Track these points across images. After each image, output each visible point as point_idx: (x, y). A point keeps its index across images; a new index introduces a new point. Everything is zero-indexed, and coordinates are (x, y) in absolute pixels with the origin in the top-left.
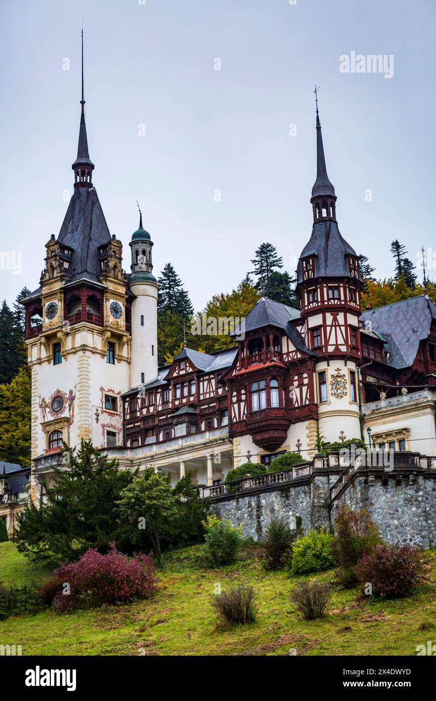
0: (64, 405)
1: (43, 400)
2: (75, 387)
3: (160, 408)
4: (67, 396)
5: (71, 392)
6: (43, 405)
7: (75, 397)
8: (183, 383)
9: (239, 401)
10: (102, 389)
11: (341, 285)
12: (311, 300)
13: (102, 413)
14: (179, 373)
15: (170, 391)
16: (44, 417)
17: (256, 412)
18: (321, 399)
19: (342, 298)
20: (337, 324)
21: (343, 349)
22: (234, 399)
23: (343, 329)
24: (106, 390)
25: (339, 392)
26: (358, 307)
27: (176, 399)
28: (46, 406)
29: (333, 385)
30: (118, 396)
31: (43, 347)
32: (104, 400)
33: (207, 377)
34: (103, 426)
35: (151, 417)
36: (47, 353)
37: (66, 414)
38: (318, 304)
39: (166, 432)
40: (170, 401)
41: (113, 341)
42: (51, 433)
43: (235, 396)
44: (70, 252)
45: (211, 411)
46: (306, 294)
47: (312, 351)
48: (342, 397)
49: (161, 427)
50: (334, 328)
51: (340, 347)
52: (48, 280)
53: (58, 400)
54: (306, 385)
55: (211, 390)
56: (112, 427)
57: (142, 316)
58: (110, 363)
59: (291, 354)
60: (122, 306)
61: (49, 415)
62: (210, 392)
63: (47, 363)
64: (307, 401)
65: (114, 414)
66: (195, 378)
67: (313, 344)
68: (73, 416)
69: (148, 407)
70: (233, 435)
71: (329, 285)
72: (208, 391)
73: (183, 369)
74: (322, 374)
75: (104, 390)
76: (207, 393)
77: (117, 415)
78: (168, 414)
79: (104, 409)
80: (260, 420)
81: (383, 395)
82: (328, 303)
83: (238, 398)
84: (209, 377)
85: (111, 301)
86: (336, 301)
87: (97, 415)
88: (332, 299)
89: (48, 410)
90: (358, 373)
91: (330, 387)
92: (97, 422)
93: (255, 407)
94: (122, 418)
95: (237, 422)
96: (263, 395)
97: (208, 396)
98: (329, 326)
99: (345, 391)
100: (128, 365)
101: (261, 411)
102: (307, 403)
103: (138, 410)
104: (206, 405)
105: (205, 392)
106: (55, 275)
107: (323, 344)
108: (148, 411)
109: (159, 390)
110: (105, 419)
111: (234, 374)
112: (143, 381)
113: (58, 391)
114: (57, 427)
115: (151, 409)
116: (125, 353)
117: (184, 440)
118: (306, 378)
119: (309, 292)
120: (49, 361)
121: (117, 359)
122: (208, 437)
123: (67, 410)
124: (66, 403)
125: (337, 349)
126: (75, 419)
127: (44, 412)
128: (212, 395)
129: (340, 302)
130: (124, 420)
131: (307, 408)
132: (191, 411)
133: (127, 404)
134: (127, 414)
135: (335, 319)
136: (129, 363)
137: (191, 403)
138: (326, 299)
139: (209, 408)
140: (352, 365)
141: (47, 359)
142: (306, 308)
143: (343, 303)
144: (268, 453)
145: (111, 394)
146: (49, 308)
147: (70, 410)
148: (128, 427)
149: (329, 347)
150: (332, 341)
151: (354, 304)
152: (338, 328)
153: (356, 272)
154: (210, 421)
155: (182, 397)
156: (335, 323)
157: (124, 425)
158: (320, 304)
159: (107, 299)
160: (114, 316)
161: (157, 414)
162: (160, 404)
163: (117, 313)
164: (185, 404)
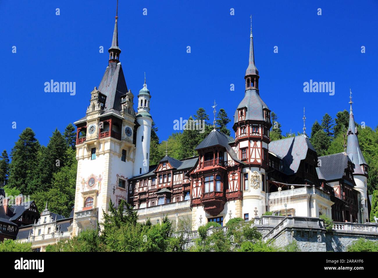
0: (95, 183)
1: (83, 180)
2: (103, 173)
3: (150, 188)
4: (98, 178)
5: (100, 176)
6: (83, 182)
7: (102, 179)
8: (164, 175)
9: (197, 187)
10: (118, 175)
11: (260, 125)
12: (242, 133)
13: (117, 189)
14: (162, 169)
15: (156, 179)
16: (83, 189)
17: (207, 194)
18: (245, 189)
19: (260, 133)
20: (256, 147)
21: (259, 161)
22: (194, 186)
23: (260, 150)
24: (120, 176)
25: (255, 185)
26: (268, 138)
27: (159, 184)
28: (85, 183)
29: (252, 181)
30: (126, 180)
31: (85, 149)
32: (118, 182)
33: (178, 172)
34: (117, 196)
35: (144, 193)
36: (88, 153)
37: (96, 188)
38: (246, 135)
39: (153, 202)
40: (156, 184)
41: (126, 149)
42: (87, 198)
43: (195, 184)
44: (104, 98)
45: (179, 191)
46: (239, 129)
47: (241, 161)
48: (257, 188)
49: (150, 198)
50: (254, 149)
51: (257, 160)
52: (91, 112)
53: (92, 180)
54: (237, 180)
55: (180, 180)
56: (122, 197)
58: (123, 161)
59: (229, 162)
60: (132, 130)
61: (86, 188)
62: (179, 181)
63: (87, 158)
64: (237, 189)
65: (123, 190)
66: (171, 172)
67: (242, 157)
68: (100, 189)
69: (143, 187)
70: (192, 206)
71: (253, 125)
72: (178, 180)
73: (165, 167)
74: (246, 175)
75: (119, 176)
76: (177, 181)
77: (125, 190)
78: (154, 192)
79: (118, 187)
80: (209, 198)
81: (280, 188)
82: (252, 135)
83: (196, 185)
84: (179, 172)
85: (126, 126)
86: (256, 134)
87: (114, 190)
88: (254, 133)
89: (86, 185)
90: (266, 176)
91: (251, 182)
92: (114, 194)
93: (207, 191)
94: (127, 194)
95: (195, 199)
96: (212, 184)
97: (178, 183)
98: (252, 148)
99: (259, 185)
101: (210, 193)
102: (237, 190)
103: (137, 188)
104: (177, 188)
105: (176, 181)
106: (96, 110)
107: (248, 158)
108: (143, 189)
109: (150, 178)
110: (118, 192)
111: (195, 171)
112: (141, 173)
113: (93, 175)
114: (91, 195)
115: (145, 189)
116: (131, 156)
117: (163, 207)
118: (237, 176)
119: (241, 128)
120: (88, 157)
121: (127, 159)
122: (177, 206)
123: (97, 186)
124: (97, 181)
125: (255, 161)
126: (101, 191)
127: (83, 186)
128: (180, 183)
129: (259, 135)
130: (129, 193)
131: (236, 193)
132: (168, 191)
133: (131, 185)
134: (131, 190)
135: (255, 144)
136: (134, 162)
137: (168, 186)
138: (251, 132)
139: (179, 190)
140: (263, 171)
141: (87, 156)
142: (239, 137)
143: (260, 135)
144: (212, 217)
145: (122, 178)
146: (91, 128)
147: (99, 186)
148: (130, 198)
149: (251, 159)
150: (253, 156)
151: (266, 136)
152: (257, 149)
153: (268, 119)
154: (178, 197)
155: (163, 183)
156: (255, 146)
157: (128, 196)
158: (247, 135)
159: (123, 125)
160: (127, 135)
161: (148, 191)
162: (150, 186)
163: (129, 133)
164: (165, 187)
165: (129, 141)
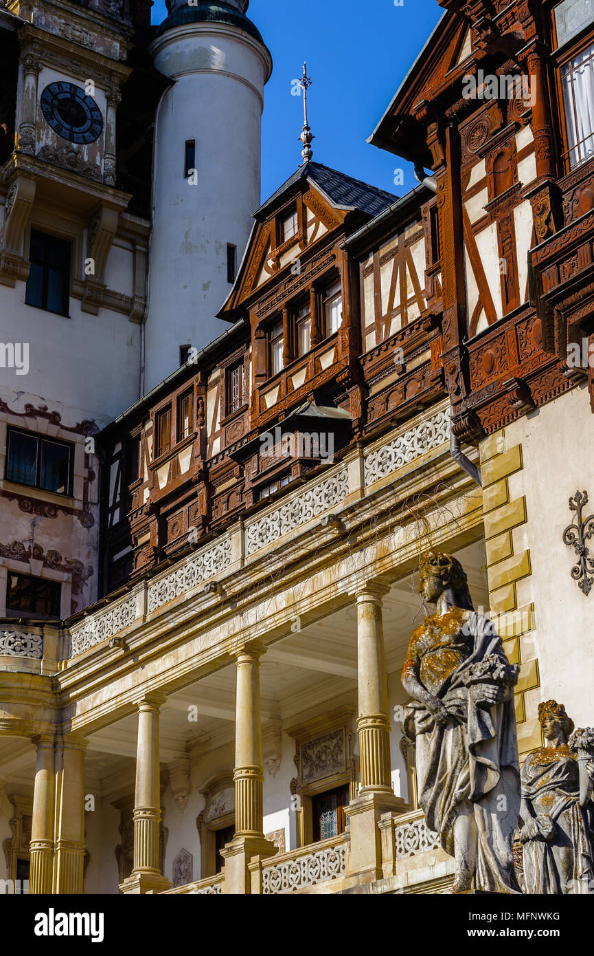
3: (215, 447)
8: (294, 304)
14: (276, 268)
15: (251, 357)
22: (477, 206)
27: (269, 384)
30: (79, 439)
33: (390, 242)
35: (183, 492)
41: (58, 225)
55: (410, 292)
56: (38, 557)
57: (190, 146)
58: (42, 307)
60: (102, 103)
62: (405, 303)
65: (55, 508)
69: (175, 456)
72: (397, 303)
73: (293, 243)
76: (392, 314)
84: (399, 236)
85: (51, 77)
94: (96, 527)
97: (396, 325)
100: (133, 327)
103: (145, 477)
105: (384, 312)
108: (176, 468)
109: (217, 370)
115: (186, 460)
116: (120, 281)
121: (79, 296)
128: (414, 312)
130: (104, 531)
133: (115, 467)
134: (116, 506)
136: (141, 319)
145: (40, 426)
148: (115, 557)
155: (293, 363)
159: (27, 69)
161: (204, 475)
162: (218, 428)
163: (80, 121)
164: (303, 393)
165: (75, 168)
